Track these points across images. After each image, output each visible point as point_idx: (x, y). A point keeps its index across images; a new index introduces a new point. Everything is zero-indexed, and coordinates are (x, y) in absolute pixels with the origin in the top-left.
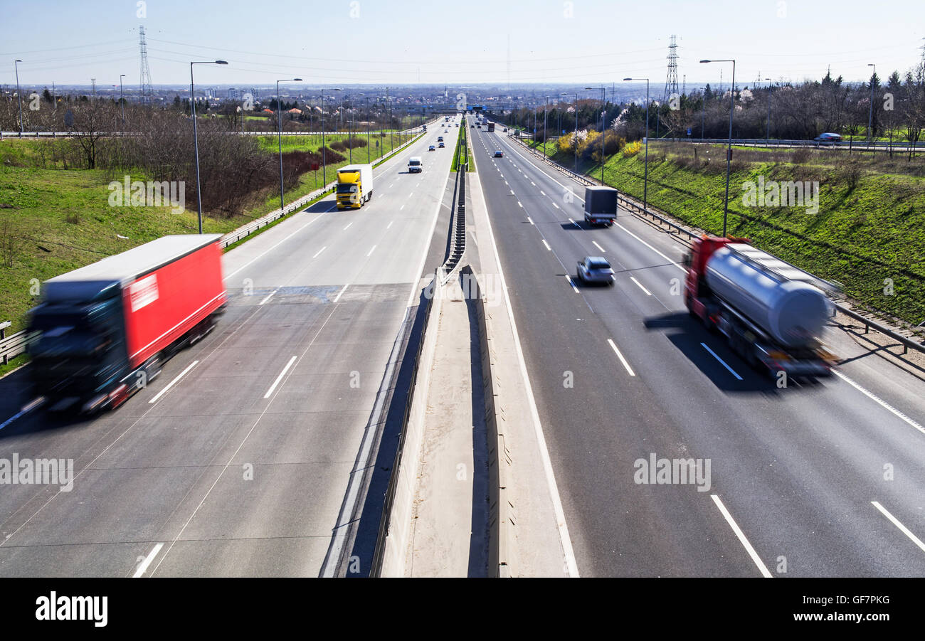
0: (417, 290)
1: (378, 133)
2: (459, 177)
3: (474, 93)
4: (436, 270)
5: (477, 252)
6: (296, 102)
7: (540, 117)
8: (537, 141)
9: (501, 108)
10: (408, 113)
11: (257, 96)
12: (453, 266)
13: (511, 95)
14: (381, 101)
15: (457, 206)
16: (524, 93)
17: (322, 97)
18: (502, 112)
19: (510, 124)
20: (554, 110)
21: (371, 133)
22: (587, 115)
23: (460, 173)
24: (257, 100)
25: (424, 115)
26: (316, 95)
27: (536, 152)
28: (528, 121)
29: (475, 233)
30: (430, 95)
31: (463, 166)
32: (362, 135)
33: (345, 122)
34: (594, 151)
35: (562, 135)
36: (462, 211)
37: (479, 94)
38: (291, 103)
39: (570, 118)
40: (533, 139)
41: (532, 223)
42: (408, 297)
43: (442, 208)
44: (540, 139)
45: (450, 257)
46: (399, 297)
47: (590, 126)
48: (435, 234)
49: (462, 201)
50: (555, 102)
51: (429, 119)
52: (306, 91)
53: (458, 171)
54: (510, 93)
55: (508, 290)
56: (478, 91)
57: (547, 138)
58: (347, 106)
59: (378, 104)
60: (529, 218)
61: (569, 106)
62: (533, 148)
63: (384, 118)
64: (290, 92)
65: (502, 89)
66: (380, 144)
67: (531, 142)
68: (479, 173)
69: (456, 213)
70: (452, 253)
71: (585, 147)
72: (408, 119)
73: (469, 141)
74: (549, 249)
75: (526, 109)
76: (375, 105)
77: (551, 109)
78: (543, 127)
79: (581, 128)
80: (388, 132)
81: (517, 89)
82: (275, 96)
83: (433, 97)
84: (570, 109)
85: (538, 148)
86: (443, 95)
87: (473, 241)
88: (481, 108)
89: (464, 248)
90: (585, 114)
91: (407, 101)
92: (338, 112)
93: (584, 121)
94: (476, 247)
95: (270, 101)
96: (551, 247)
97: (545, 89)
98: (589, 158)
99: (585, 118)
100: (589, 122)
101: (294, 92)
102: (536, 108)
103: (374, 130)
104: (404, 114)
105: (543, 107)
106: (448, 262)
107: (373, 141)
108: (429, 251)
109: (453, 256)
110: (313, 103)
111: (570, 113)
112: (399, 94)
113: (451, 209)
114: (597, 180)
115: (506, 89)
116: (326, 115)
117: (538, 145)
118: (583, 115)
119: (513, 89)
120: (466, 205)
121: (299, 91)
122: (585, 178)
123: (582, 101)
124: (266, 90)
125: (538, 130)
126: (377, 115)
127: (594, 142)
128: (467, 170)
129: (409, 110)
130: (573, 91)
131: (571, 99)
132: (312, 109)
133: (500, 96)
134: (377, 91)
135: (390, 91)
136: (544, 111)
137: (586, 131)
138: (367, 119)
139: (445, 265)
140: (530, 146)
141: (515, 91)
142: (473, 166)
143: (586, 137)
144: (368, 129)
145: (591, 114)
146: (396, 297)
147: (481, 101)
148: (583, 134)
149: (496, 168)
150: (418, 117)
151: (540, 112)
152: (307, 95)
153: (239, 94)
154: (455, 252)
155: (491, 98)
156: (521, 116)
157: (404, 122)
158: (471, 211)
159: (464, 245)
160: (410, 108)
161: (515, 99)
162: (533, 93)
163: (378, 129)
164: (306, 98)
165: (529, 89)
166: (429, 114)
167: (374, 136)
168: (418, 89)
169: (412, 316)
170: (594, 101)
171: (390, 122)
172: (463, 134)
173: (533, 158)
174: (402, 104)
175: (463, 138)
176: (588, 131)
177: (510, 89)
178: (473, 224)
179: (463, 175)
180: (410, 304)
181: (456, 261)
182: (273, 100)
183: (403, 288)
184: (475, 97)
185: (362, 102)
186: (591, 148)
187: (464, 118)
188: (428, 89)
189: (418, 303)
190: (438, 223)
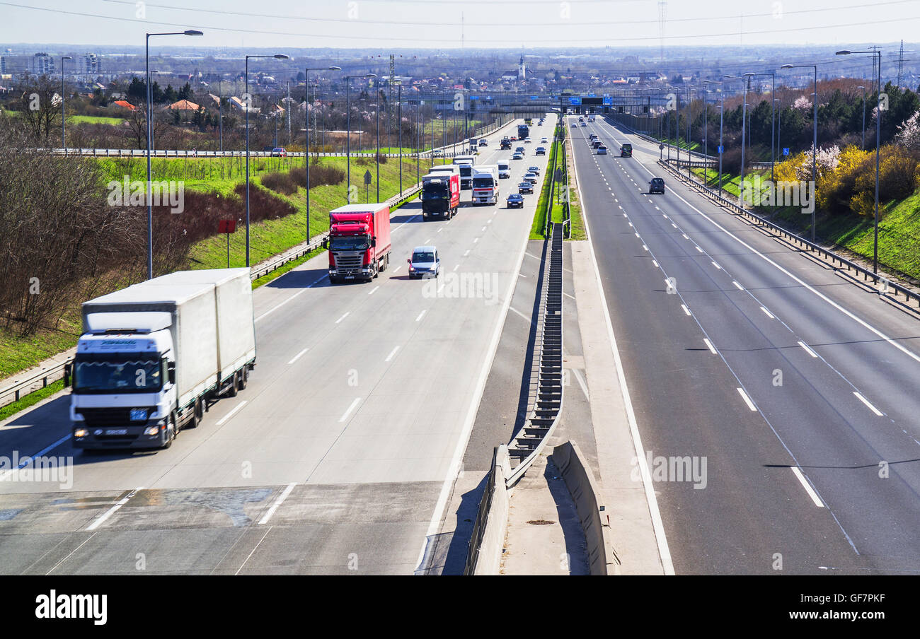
0: (450, 498)
1: (369, 154)
2: (549, 249)
3: (583, 68)
4: (495, 450)
5: (589, 415)
6: (187, 87)
7: (733, 120)
8: (725, 171)
9: (645, 102)
10: (437, 112)
11: (99, 71)
12: (533, 444)
13: (666, 73)
14: (377, 85)
15: (543, 312)
16: (697, 70)
17: (246, 76)
18: (646, 109)
19: (664, 136)
20: (763, 103)
21: (354, 155)
22: (841, 113)
23: (550, 242)
24: (99, 80)
25: (472, 117)
26: (233, 72)
27: (724, 196)
28: (705, 129)
29: (583, 372)
30: (486, 73)
31: (558, 226)
32: (333, 160)
33: (296, 131)
34: (856, 193)
35: (783, 158)
36: (554, 325)
37: (595, 71)
38: (176, 89)
39: (801, 121)
40: (716, 168)
41: (714, 352)
42: (430, 514)
43: (510, 317)
44: (732, 169)
45: (528, 425)
46: (409, 512)
47: (845, 138)
48: (493, 376)
49: (555, 302)
50: (767, 87)
51: (485, 125)
52: (210, 61)
53: (547, 238)
54: (665, 68)
55: (659, 500)
56: (593, 65)
57: (747, 165)
58: (301, 96)
59: (370, 93)
60: (706, 341)
61: (799, 94)
62: (716, 187)
63: (384, 123)
64: (174, 63)
65: (648, 60)
66: (374, 178)
67: (713, 175)
68: (595, 243)
69: (541, 328)
70: (531, 416)
71: (835, 184)
72: (436, 126)
73: (573, 172)
74: (753, 409)
75: (700, 102)
76: (364, 95)
77: (757, 102)
78: (738, 142)
79: (826, 141)
80: (392, 153)
81: (681, 59)
82: (140, 73)
83: (493, 77)
84: (801, 102)
85: (727, 187)
86: (516, 73)
87: (580, 389)
88: (599, 101)
89: (558, 405)
90: (834, 111)
91: (436, 86)
92: (281, 109)
93: (832, 126)
94: (586, 403)
95: (128, 82)
96: (757, 405)
97: (744, 59)
98: (845, 210)
99: (835, 119)
100: (844, 130)
101: (183, 63)
102: (722, 101)
103: (360, 149)
104: (428, 115)
105: (740, 98)
106: (521, 434)
107: (358, 172)
108: (479, 412)
109: (534, 422)
110: (226, 88)
111: (802, 109)
112: (419, 71)
113: (530, 321)
114: (863, 257)
115: (657, 60)
116: (253, 116)
117: (728, 181)
118: (829, 115)
119: (671, 60)
120: (565, 311)
121: (194, 63)
122: (835, 253)
123: (827, 82)
124: (119, 59)
125: (727, 146)
126: (369, 115)
127: (857, 173)
128: (567, 236)
129: (439, 107)
130: (810, 63)
131: (803, 79)
132: (223, 101)
133: (643, 76)
134: (367, 65)
135: (398, 64)
136: (740, 107)
137: (837, 149)
138: (346, 124)
139: (515, 442)
140: (709, 183)
141: (677, 66)
142: (580, 226)
143: (837, 162)
144: (348, 145)
145: (849, 111)
146: (404, 513)
147: (600, 86)
148: (830, 157)
149: (632, 231)
150: (460, 122)
151: (733, 108)
152: (213, 70)
153: (57, 66)
154: (538, 413)
155: (623, 80)
156: (689, 120)
157: (427, 131)
158: (575, 325)
159: (559, 397)
160: (441, 102)
161: (677, 81)
162: (717, 69)
163: (370, 147)
164: (208, 77)
165: (709, 59)
166: (485, 115)
167: (361, 162)
168: (461, 60)
169: (438, 556)
170: (856, 82)
171: (397, 133)
172: (560, 157)
173: (715, 209)
174: (424, 93)
175: (559, 165)
176: (843, 148)
177: (665, 59)
178: (580, 352)
179: (557, 247)
180: (433, 528)
181: (541, 434)
182: (135, 80)
183: (418, 492)
184: (586, 77)
185: (335, 88)
186: (849, 187)
187: (561, 123)
188: (481, 61)
189: (452, 526)
190: (500, 350)
